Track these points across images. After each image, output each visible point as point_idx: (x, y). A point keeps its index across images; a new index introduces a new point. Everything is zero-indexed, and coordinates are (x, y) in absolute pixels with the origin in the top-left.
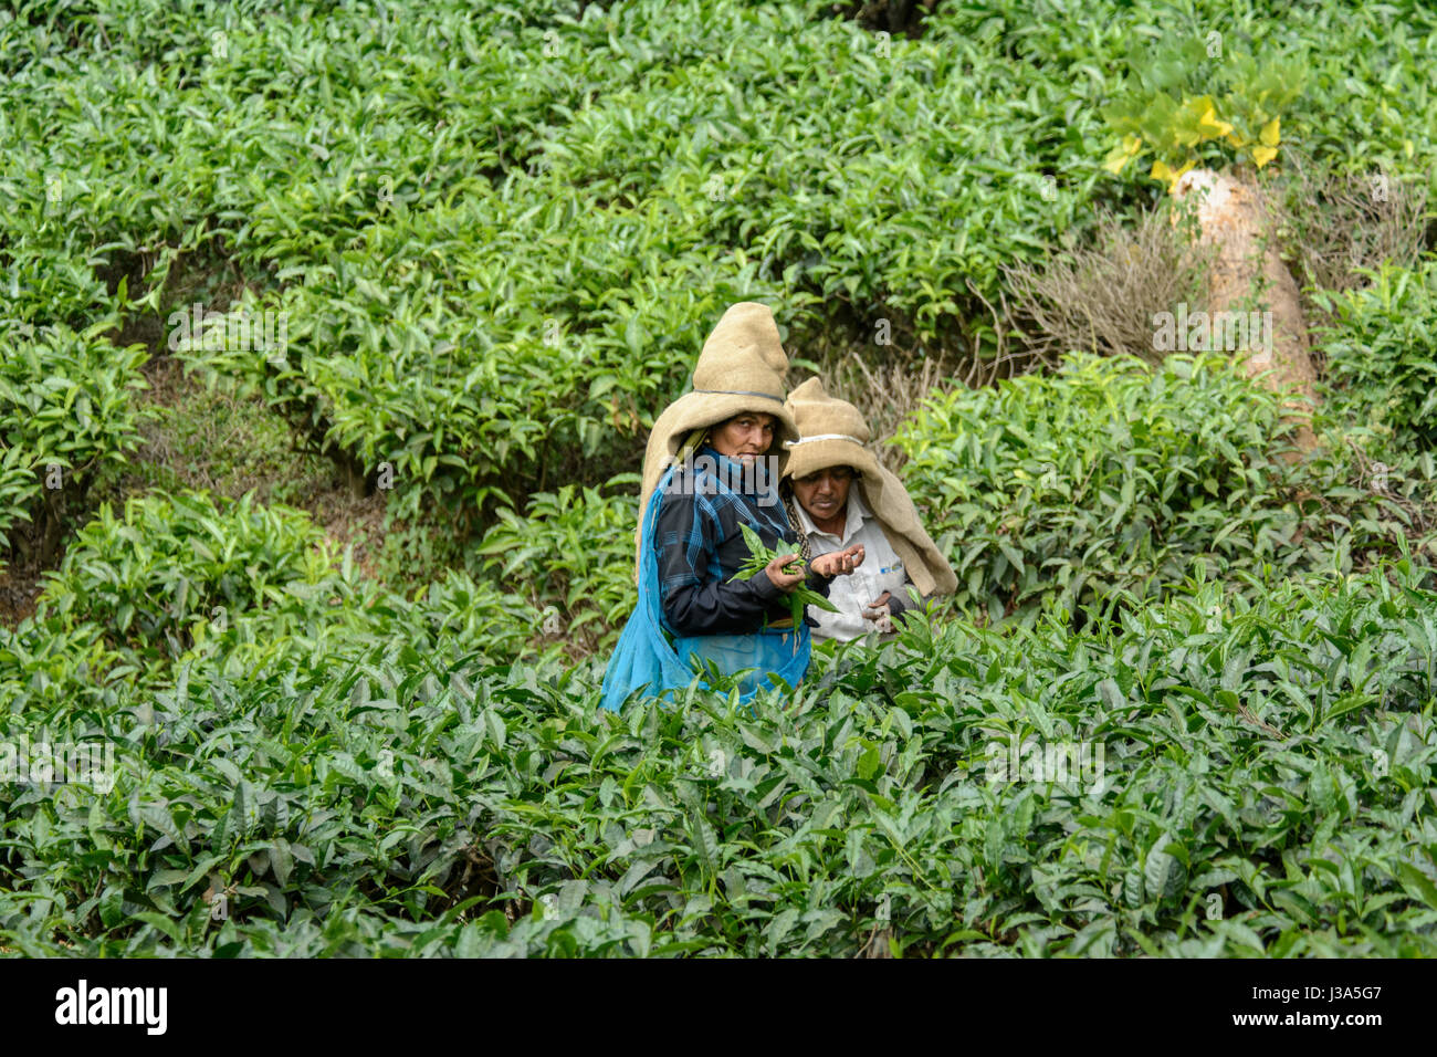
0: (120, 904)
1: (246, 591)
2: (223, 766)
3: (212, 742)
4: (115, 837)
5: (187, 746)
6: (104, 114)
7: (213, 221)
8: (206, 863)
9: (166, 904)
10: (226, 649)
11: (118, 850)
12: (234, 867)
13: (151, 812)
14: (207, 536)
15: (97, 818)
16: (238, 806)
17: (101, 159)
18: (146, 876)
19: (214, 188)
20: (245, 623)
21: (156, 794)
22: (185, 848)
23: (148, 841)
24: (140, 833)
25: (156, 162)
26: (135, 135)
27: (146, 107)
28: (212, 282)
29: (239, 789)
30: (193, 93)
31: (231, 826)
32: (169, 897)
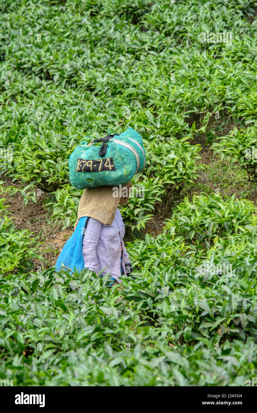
0: (190, 333)
1: (232, 227)
2: (225, 288)
3: (221, 280)
4: (189, 311)
5: (213, 280)
6: (189, 67)
7: (224, 104)
8: (219, 320)
9: (205, 334)
10: (225, 246)
11: (190, 315)
12: (228, 322)
13: (201, 303)
14: (220, 208)
15: (183, 304)
16: (230, 302)
17: (188, 82)
18: (199, 324)
19: (225, 92)
20: (231, 238)
21: (203, 297)
22: (212, 315)
23: (200, 312)
24: (197, 310)
25: (206, 83)
26: (199, 74)
27: (203, 65)
28: (223, 124)
29: (230, 296)
30: (218, 61)
31: (227, 308)
32: (206, 331)
